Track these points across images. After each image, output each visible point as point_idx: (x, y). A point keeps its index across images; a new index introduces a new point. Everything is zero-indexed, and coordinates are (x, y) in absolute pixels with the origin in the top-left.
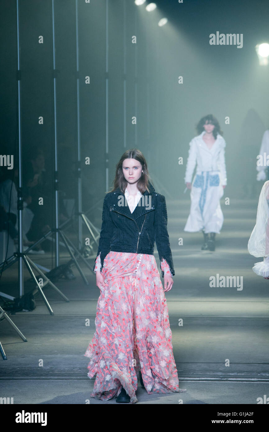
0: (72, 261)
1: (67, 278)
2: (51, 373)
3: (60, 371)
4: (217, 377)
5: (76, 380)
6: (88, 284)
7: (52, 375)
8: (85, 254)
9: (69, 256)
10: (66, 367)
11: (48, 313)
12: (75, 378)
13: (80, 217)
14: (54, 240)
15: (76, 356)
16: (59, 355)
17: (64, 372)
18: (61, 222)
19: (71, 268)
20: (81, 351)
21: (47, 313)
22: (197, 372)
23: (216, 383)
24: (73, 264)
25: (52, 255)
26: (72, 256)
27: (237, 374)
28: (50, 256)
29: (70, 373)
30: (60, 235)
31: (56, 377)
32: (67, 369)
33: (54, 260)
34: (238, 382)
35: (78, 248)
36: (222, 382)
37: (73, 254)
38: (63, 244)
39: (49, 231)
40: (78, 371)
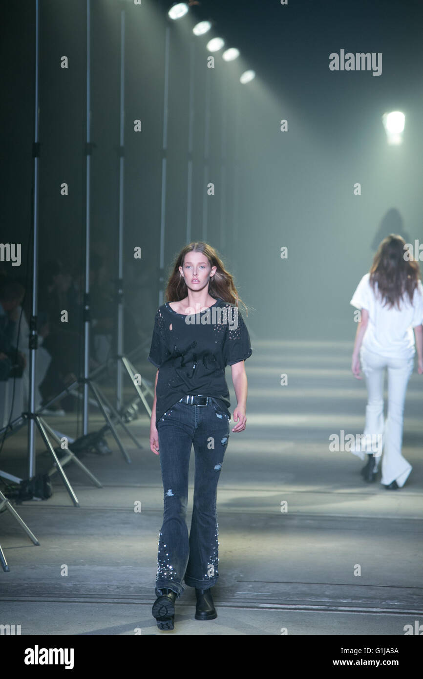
0: (107, 428)
1: (99, 453)
2: (75, 593)
3: (88, 590)
4: (321, 604)
5: (112, 604)
6: (130, 461)
7: (76, 596)
8: (126, 417)
9: (103, 419)
10: (98, 585)
11: (71, 504)
12: (111, 601)
13: (119, 362)
14: (81, 396)
15: (112, 569)
16: (87, 567)
17: (95, 591)
18: (91, 370)
19: (106, 438)
20: (119, 561)
21: (68, 502)
22: (291, 596)
23: (320, 614)
24: (109, 431)
25: (78, 417)
26: (107, 420)
27: (350, 602)
28: (73, 418)
29: (103, 593)
30: (90, 388)
31: (82, 600)
32: (98, 587)
33: (81, 425)
34: (353, 613)
35: (116, 408)
36: (329, 612)
37: (108, 416)
38: (94, 402)
39: (74, 382)
40: (115, 591)
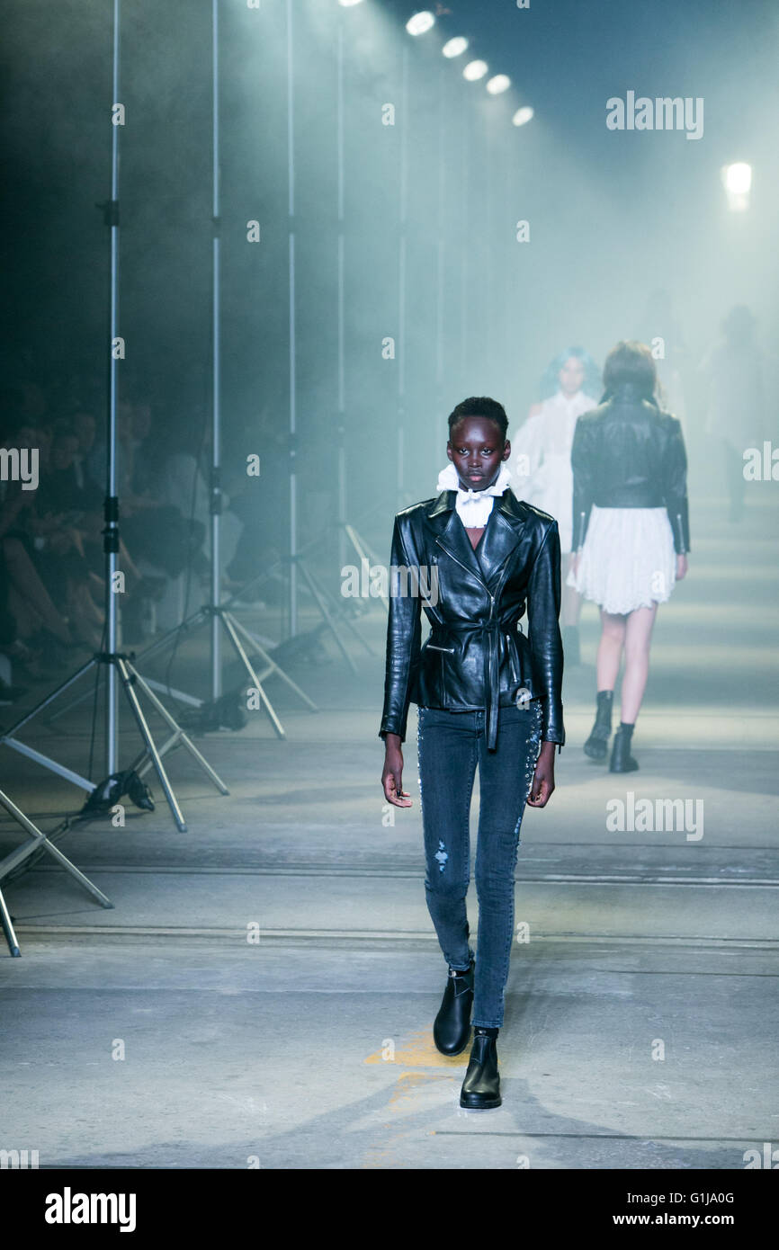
0: (325, 626)
1: (313, 662)
2: (280, 862)
3: (299, 858)
5: (333, 878)
7: (284, 866)
8: (355, 611)
9: (318, 613)
10: (312, 851)
11: (275, 736)
12: (332, 874)
13: (341, 531)
14: (286, 580)
15: (333, 827)
16: (296, 826)
17: (308, 860)
19: (323, 641)
20: (344, 817)
21: (271, 734)
22: (590, 864)
23: (631, 887)
24: (328, 631)
25: (282, 611)
26: (324, 615)
27: (675, 869)
28: (276, 612)
29: (321, 863)
30: (299, 570)
31: (291, 871)
32: (313, 854)
33: (286, 622)
35: (339, 599)
37: (326, 610)
38: (305, 590)
40: (338, 859)
